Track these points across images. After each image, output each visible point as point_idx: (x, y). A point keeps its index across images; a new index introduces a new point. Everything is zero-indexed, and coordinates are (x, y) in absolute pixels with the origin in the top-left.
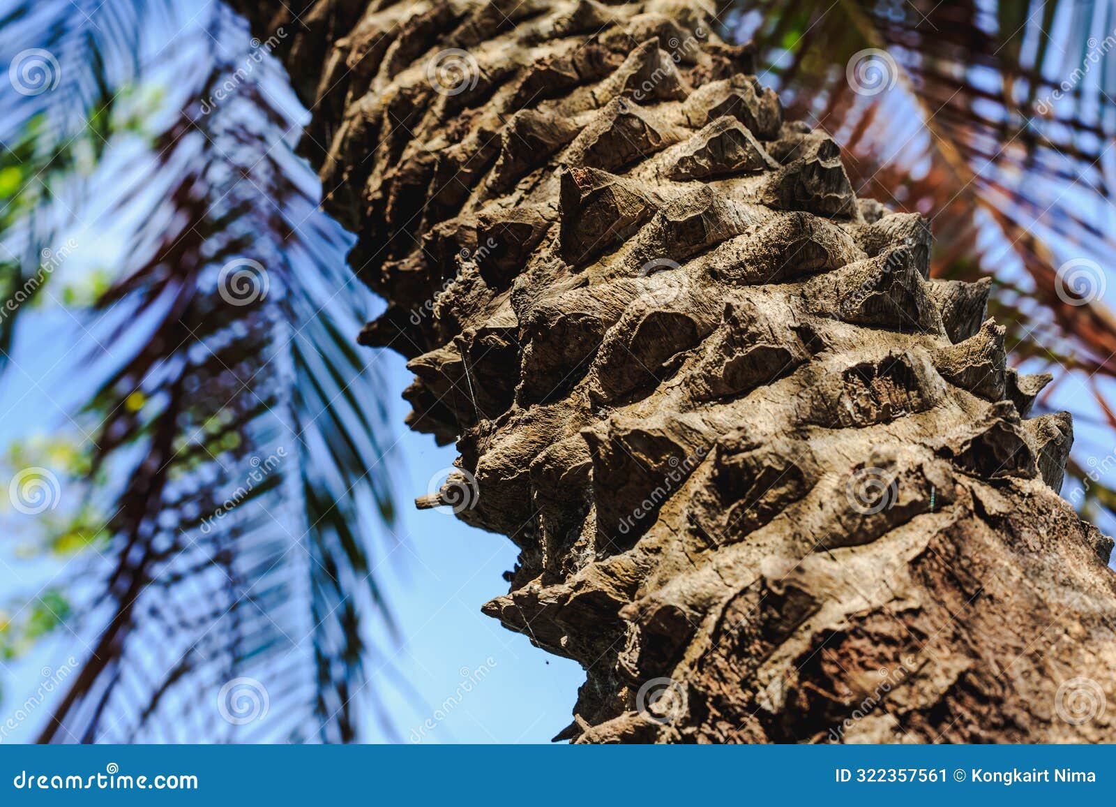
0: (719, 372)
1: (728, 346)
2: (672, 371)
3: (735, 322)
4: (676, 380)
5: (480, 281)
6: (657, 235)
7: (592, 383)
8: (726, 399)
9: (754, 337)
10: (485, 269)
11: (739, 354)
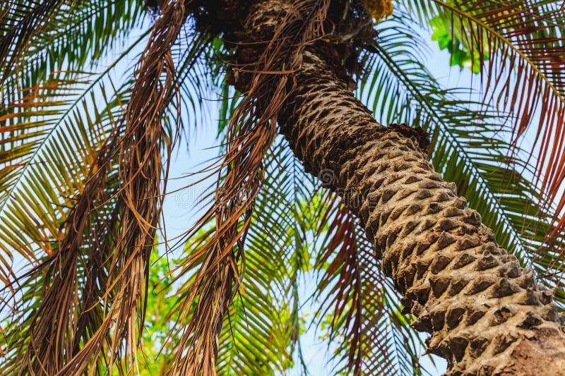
0: (469, 319)
1: (469, 314)
2: (461, 320)
3: (468, 309)
4: (462, 322)
5: (419, 305)
6: (452, 288)
7: (446, 326)
8: (472, 324)
9: (473, 311)
10: (419, 302)
11: (472, 315)
